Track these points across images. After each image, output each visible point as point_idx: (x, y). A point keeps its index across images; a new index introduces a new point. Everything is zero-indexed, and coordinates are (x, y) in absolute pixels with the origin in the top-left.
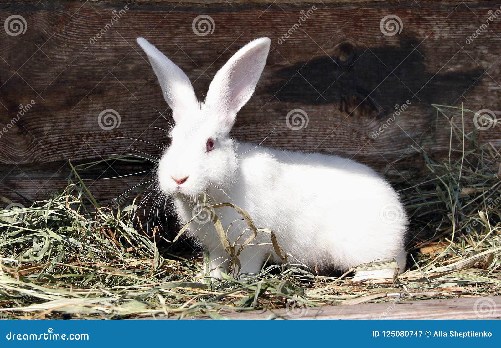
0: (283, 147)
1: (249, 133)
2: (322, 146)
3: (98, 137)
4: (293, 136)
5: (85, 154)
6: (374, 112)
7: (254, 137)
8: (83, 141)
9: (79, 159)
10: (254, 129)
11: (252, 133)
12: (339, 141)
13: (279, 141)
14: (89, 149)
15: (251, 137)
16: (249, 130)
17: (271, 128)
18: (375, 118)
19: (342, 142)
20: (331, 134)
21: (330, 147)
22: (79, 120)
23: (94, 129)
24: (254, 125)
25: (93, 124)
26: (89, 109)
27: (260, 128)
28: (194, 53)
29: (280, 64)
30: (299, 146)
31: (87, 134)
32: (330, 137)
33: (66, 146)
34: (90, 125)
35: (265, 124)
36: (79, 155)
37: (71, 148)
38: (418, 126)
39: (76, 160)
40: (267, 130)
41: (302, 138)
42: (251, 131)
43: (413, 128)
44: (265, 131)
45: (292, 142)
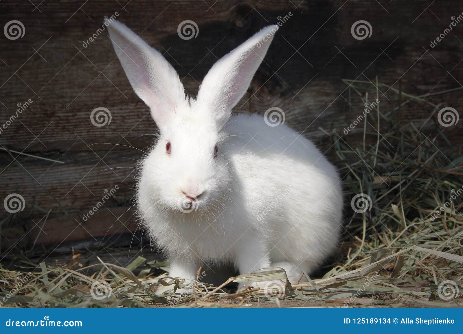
1: (128, 114)
6: (278, 88)
7: (133, 118)
10: (134, 109)
11: (131, 114)
15: (129, 119)
16: (128, 111)
18: (279, 95)
24: (133, 104)
28: (56, 15)
29: (164, 30)
38: (330, 105)
42: (129, 112)
43: (323, 107)
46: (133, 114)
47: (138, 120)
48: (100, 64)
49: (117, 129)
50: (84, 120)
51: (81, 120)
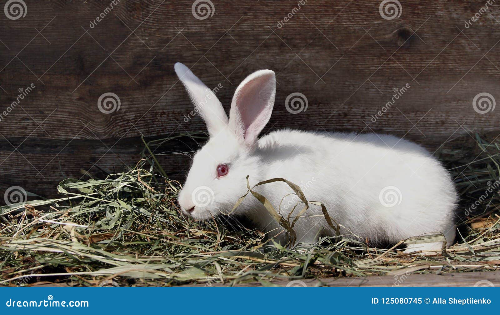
0: (343, 126)
1: (312, 113)
2: (380, 126)
3: (171, 115)
4: (352, 116)
5: (159, 131)
7: (316, 116)
8: (157, 119)
9: (154, 135)
10: (316, 109)
12: (396, 121)
13: (340, 120)
14: (163, 126)
15: (313, 117)
17: (332, 108)
19: (399, 122)
20: (388, 115)
21: (387, 127)
22: (154, 99)
23: (167, 107)
24: (315, 105)
25: (167, 103)
26: (164, 89)
27: (321, 109)
28: (260, 37)
30: (358, 126)
31: (161, 113)
32: (387, 117)
33: (142, 123)
34: (164, 104)
35: (326, 105)
36: (153, 131)
37: (146, 125)
39: (151, 136)
40: (329, 110)
41: (361, 118)
42: (313, 111)
44: (326, 111)
45: (351, 122)
46: (316, 113)
47: (319, 117)
48: (291, 74)
49: (303, 124)
50: (279, 117)
51: (276, 117)
